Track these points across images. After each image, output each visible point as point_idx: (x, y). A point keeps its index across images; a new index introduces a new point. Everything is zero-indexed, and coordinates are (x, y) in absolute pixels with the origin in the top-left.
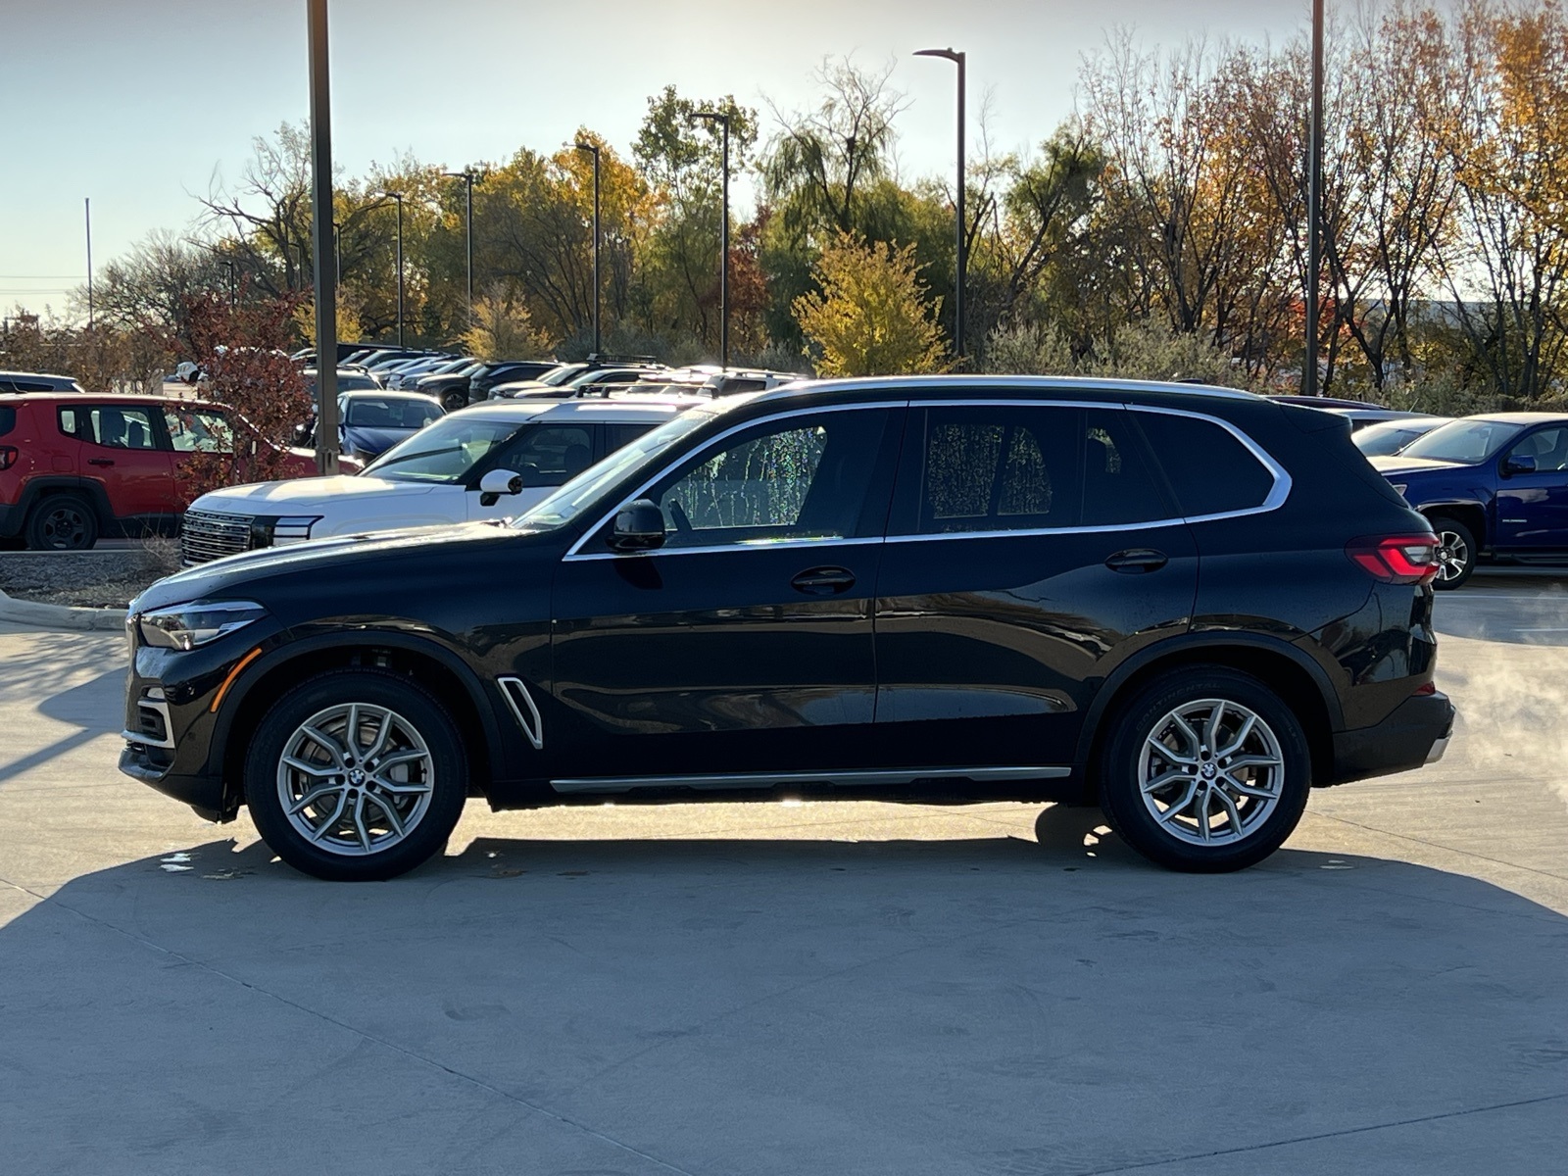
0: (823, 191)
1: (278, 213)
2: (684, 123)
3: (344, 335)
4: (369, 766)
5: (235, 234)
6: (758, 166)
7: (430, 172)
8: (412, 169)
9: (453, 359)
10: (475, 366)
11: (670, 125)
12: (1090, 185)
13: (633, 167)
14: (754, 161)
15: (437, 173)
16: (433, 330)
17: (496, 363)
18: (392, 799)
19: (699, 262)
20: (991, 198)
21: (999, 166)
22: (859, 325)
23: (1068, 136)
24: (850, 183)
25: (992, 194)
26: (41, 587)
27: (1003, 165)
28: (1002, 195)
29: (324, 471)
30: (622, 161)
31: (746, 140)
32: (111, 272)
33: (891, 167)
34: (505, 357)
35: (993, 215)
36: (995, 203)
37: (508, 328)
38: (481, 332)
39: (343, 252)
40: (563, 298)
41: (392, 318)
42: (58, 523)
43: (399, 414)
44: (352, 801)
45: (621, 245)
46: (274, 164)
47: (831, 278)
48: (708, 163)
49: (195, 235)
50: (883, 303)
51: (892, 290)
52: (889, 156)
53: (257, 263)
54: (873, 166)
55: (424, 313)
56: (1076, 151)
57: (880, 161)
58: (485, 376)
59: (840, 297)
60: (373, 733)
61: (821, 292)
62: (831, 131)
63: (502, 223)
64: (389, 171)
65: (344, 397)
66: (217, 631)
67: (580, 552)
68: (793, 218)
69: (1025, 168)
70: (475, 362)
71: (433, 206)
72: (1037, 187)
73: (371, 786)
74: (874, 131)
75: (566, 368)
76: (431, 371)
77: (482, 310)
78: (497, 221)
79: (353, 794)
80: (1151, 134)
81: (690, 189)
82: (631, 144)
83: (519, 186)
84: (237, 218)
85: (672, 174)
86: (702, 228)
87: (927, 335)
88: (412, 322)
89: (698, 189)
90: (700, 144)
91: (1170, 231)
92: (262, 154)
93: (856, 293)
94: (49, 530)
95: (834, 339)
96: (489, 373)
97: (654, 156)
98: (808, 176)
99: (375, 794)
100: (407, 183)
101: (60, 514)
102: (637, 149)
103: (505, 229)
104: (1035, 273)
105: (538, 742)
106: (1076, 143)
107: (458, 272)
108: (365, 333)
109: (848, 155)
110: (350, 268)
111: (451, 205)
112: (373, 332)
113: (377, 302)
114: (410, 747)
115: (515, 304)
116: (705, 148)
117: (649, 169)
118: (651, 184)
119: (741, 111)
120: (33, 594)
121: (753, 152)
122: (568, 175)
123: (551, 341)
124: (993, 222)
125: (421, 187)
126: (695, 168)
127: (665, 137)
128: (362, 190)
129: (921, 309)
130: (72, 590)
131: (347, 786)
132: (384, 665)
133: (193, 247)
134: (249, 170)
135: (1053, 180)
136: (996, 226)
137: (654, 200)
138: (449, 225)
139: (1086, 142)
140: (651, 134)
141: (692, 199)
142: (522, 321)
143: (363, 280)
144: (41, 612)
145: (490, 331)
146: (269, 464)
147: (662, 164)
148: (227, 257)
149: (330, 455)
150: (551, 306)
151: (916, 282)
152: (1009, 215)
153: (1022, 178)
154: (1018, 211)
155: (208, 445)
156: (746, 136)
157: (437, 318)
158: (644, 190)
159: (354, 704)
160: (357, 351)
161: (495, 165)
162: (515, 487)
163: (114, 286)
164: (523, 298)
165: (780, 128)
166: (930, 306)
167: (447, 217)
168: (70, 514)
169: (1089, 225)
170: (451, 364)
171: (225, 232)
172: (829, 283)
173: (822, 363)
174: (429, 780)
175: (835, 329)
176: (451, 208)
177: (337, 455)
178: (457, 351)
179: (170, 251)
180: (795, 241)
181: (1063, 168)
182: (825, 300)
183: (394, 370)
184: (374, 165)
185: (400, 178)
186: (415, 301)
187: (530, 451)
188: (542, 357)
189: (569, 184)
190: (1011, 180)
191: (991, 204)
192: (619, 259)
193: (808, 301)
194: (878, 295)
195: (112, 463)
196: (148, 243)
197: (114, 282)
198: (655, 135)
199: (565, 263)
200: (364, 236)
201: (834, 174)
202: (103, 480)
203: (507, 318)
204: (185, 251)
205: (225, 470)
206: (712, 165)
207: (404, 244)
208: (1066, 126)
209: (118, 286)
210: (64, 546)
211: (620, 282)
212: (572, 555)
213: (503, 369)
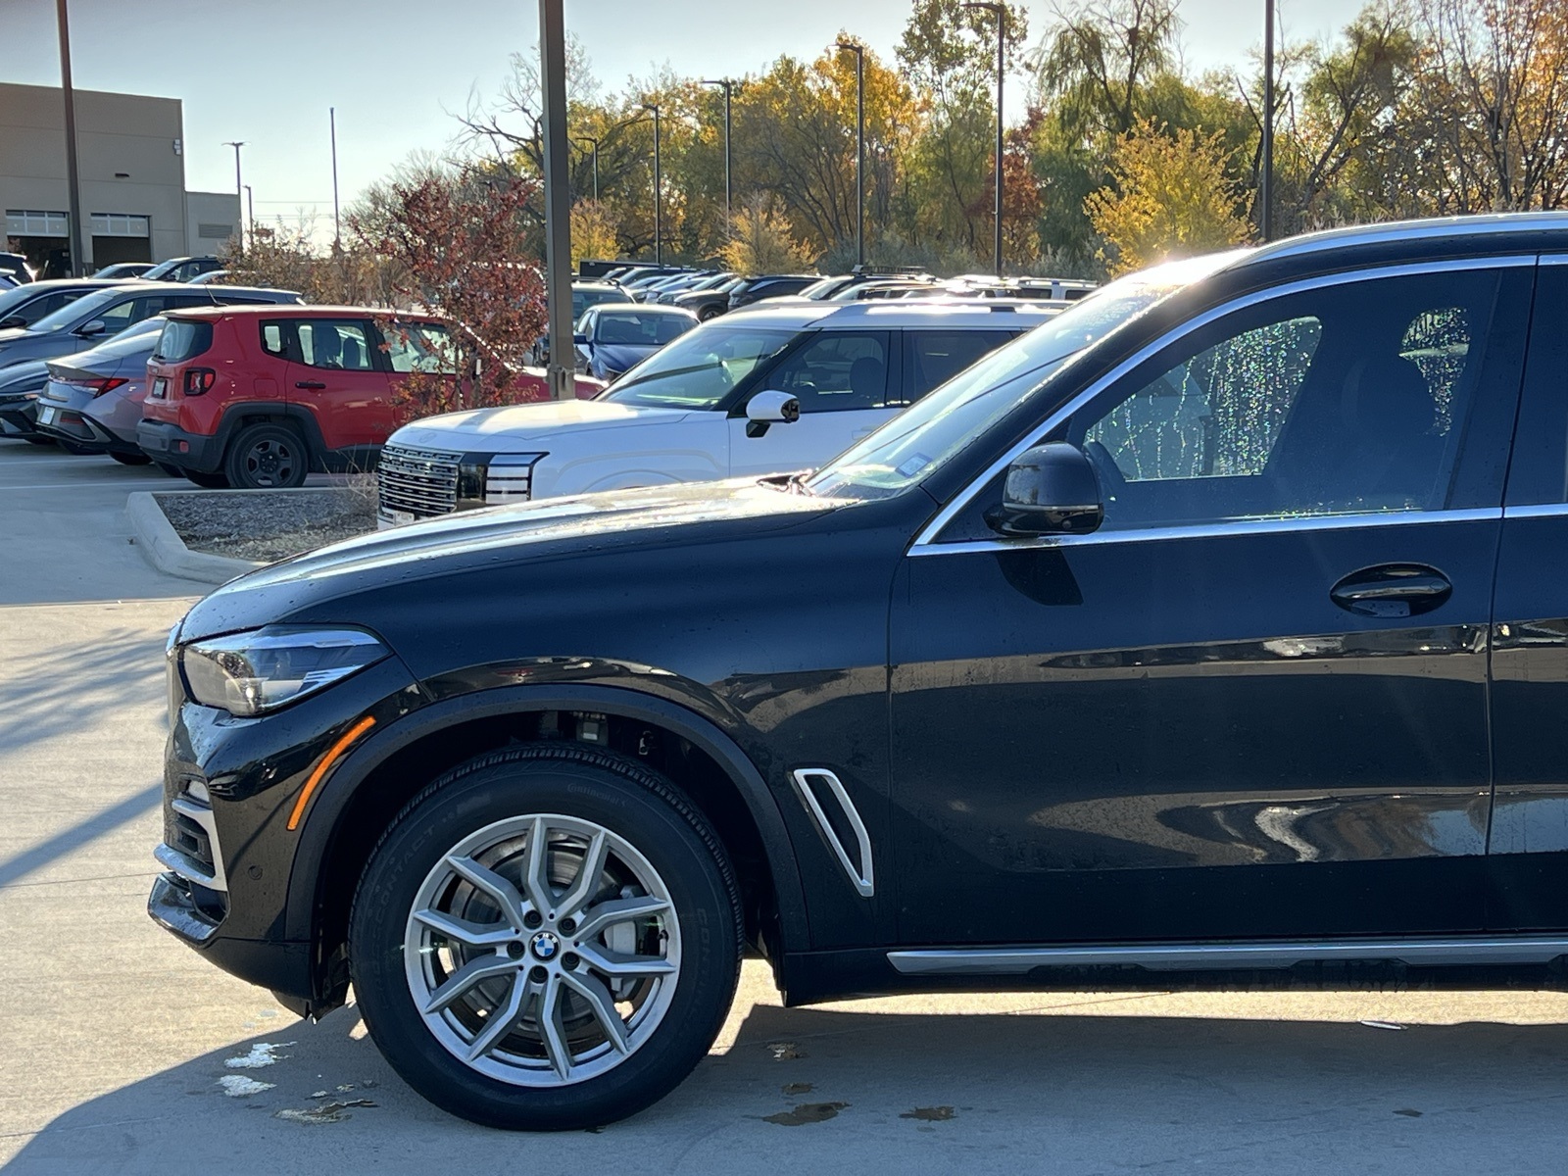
0: (1102, 87)
1: (536, 130)
2: (949, 24)
3: (601, 253)
4: (567, 926)
5: (494, 155)
6: (1028, 66)
7: (688, 86)
8: (669, 82)
9: (711, 274)
10: (734, 281)
11: (936, 26)
12: (1397, 72)
13: (895, 71)
14: (1023, 61)
15: (695, 87)
16: (691, 248)
17: (757, 277)
18: (608, 985)
19: (966, 169)
20: (1288, 89)
21: (1295, 54)
22: (1160, 223)
23: (1373, 19)
24: (1132, 76)
25: (1289, 85)
26: (230, 535)
27: (1301, 54)
28: (1300, 86)
29: (557, 395)
30: (882, 67)
31: (1015, 39)
32: (373, 194)
33: (1176, 58)
34: (765, 271)
35: (1289, 108)
36: (1291, 94)
37: (767, 240)
38: (740, 244)
39: (600, 169)
40: (823, 210)
41: (650, 236)
42: (262, 456)
43: (652, 329)
44: (537, 987)
45: (884, 155)
46: (532, 81)
47: (1128, 171)
48: (974, 65)
49: (454, 155)
50: (1187, 198)
51: (1199, 181)
52: (1173, 47)
53: (517, 184)
54: (1157, 59)
55: (682, 230)
56: (1382, 37)
57: (1165, 53)
58: (745, 291)
59: (1138, 193)
60: (572, 861)
61: (1115, 187)
62: (1112, 22)
63: (761, 134)
64: (647, 86)
65: (593, 312)
66: (299, 683)
67: (938, 540)
68: (1070, 118)
69: (1325, 55)
70: (734, 277)
71: (691, 121)
72: (1338, 76)
73: (571, 961)
74: (1158, 20)
75: (828, 281)
76: (689, 287)
77: (741, 222)
78: (756, 131)
79: (539, 974)
80: (1473, 12)
81: (956, 93)
82: (894, 47)
83: (779, 95)
84: (494, 136)
85: (937, 78)
86: (968, 132)
87: (1238, 232)
88: (669, 240)
89: (964, 93)
90: (966, 45)
91: (1494, 118)
92: (520, 71)
93: (1156, 187)
94: (252, 465)
95: (1130, 238)
96: (749, 287)
97: (918, 59)
98: (1086, 70)
99: (578, 976)
100: (665, 96)
101: (265, 446)
102: (901, 53)
103: (764, 140)
104: (1334, 171)
105: (866, 884)
106: (1383, 27)
107: (716, 188)
108: (622, 251)
109: (1130, 47)
110: (607, 186)
111: (709, 119)
112: (633, 252)
113: (634, 220)
114: (641, 892)
115: (775, 214)
116: (972, 49)
117: (913, 73)
118: (914, 89)
119: (1010, 9)
120: (218, 544)
121: (1022, 51)
122: (829, 83)
123: (813, 253)
124: (1290, 115)
125: (679, 102)
126: (960, 71)
127: (930, 37)
128: (620, 105)
129: (1229, 203)
130: (264, 538)
131: (528, 962)
132: (594, 737)
133: (452, 168)
134: (507, 88)
135: (1356, 68)
136: (1292, 119)
137: (917, 107)
138: (706, 138)
139: (1393, 26)
140: (914, 37)
141: (957, 103)
142: (783, 232)
143: (621, 198)
144: (221, 568)
145: (750, 243)
146: (498, 386)
147: (926, 67)
148: (486, 177)
149: (564, 374)
150: (811, 220)
151: (1225, 174)
152: (1308, 107)
153: (1321, 66)
154: (1318, 103)
155: (430, 364)
156: (1014, 35)
157: (696, 235)
158: (907, 95)
159: (538, 816)
160: (613, 269)
161: (754, 75)
162: (790, 413)
163: (376, 209)
164: (784, 208)
165: (1055, 20)
166: (1240, 200)
167: (706, 131)
168: (275, 446)
169: (1394, 117)
170: (709, 280)
171: (484, 152)
172: (1126, 176)
173: (1117, 267)
174: (673, 951)
175: (1132, 229)
176: (710, 122)
177: (573, 374)
178: (716, 266)
179: (431, 173)
180: (1072, 142)
181: (1368, 54)
182: (1120, 196)
183: (650, 288)
184: (632, 80)
185: (657, 92)
186: (671, 220)
187: (803, 368)
188: (804, 270)
189: (829, 93)
190: (1308, 69)
191: (1287, 96)
192: (882, 169)
193: (1102, 198)
194: (1182, 188)
195: (323, 387)
196: (409, 165)
197: (376, 204)
198: (919, 38)
199: (826, 174)
200: (621, 154)
201: (1115, 70)
202: (315, 407)
203: (767, 229)
204: (445, 173)
205: (447, 394)
206: (979, 67)
207: (661, 161)
208: (1371, 9)
209: (380, 209)
210: (269, 483)
211: (883, 193)
212: (924, 545)
213: (763, 284)
